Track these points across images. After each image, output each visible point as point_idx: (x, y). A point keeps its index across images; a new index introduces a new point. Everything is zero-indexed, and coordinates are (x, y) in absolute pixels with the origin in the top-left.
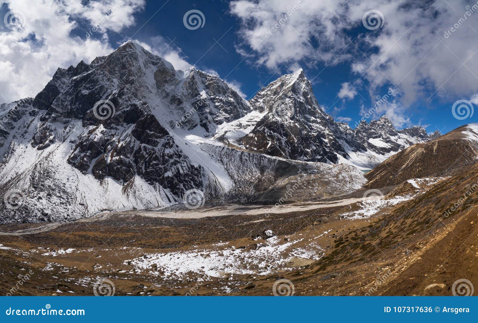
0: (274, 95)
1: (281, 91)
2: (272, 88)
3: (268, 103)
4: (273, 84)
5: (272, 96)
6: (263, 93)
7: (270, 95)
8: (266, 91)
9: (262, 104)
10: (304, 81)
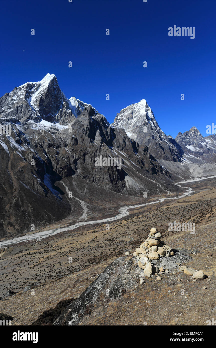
0: (129, 120)
1: (133, 116)
2: (124, 114)
3: (126, 126)
4: (124, 111)
5: (127, 121)
6: (119, 118)
7: (125, 120)
8: (120, 116)
9: (122, 126)
10: (149, 110)
